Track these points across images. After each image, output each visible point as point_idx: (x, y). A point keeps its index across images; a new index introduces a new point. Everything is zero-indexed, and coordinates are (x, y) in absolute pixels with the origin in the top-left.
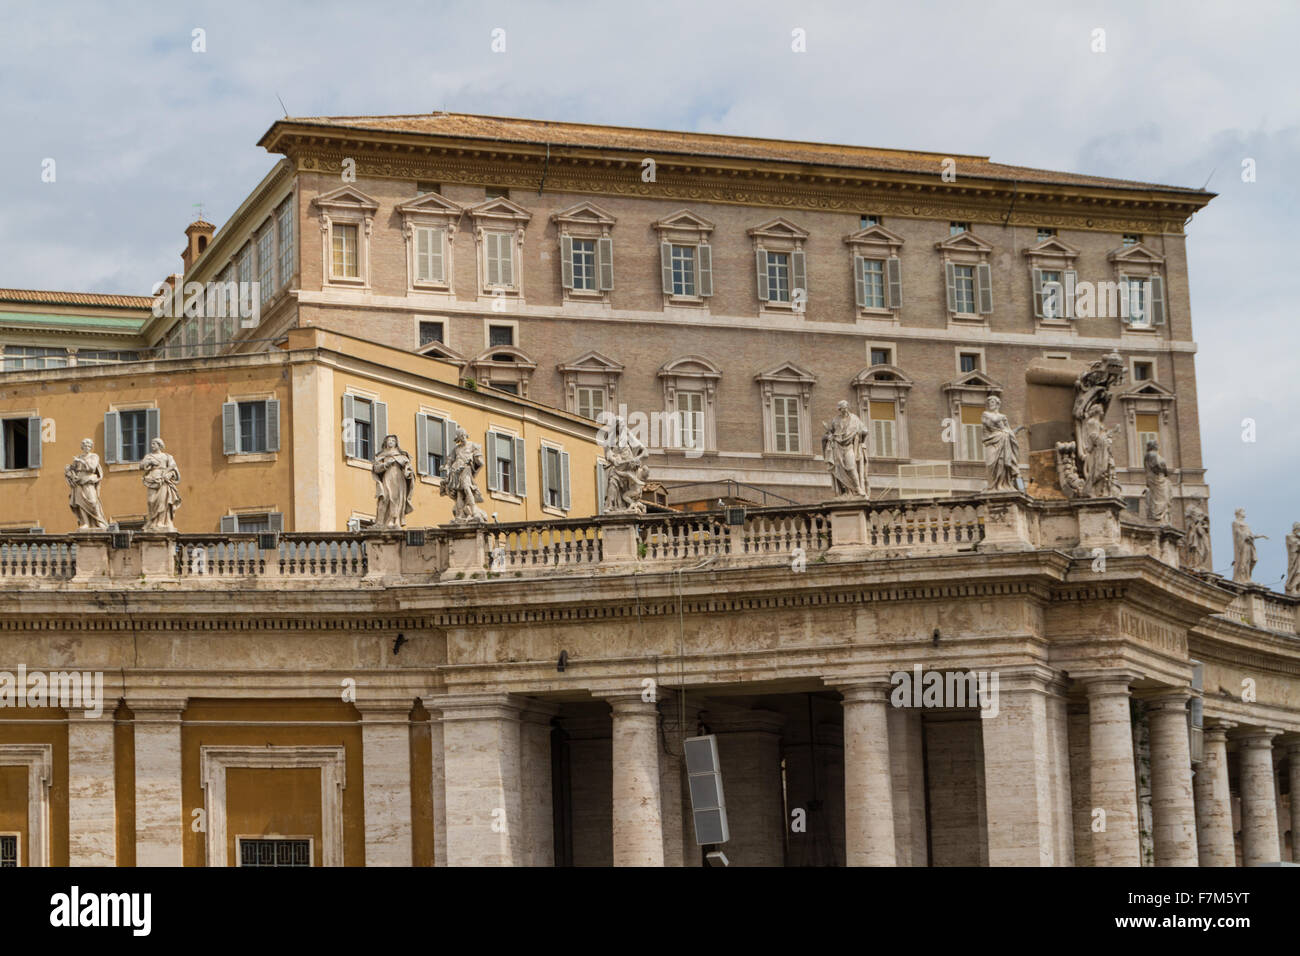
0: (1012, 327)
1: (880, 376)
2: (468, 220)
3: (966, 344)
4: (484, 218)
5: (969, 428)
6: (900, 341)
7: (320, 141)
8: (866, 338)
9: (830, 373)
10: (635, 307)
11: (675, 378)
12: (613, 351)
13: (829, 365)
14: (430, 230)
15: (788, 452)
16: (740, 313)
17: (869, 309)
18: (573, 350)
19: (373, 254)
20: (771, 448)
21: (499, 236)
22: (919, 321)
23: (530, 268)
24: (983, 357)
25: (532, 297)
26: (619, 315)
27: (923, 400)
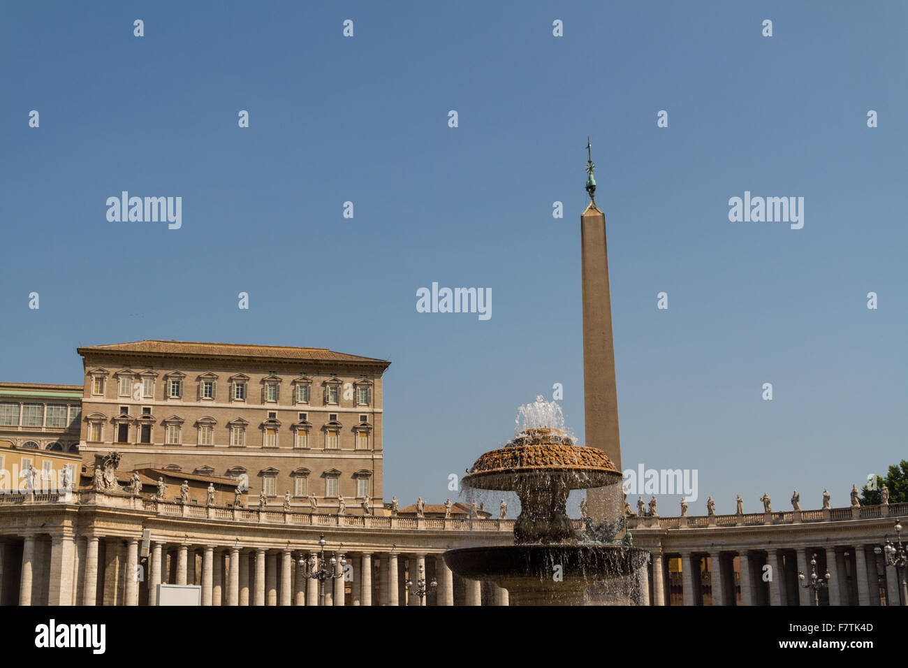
0: (318, 405)
1: (270, 421)
2: (138, 377)
3: (302, 411)
4: (144, 376)
5: (300, 438)
6: (279, 410)
7: (91, 353)
8: (267, 409)
9: (254, 421)
10: (191, 401)
11: (202, 423)
12: (181, 414)
13: (254, 418)
14: (126, 379)
15: (238, 445)
16: (226, 402)
17: (269, 400)
18: (168, 415)
19: (107, 387)
20: (233, 444)
21: (148, 380)
22: (286, 404)
23: (158, 390)
24: (307, 415)
25: (157, 399)
26: (185, 404)
27: (285, 428)
